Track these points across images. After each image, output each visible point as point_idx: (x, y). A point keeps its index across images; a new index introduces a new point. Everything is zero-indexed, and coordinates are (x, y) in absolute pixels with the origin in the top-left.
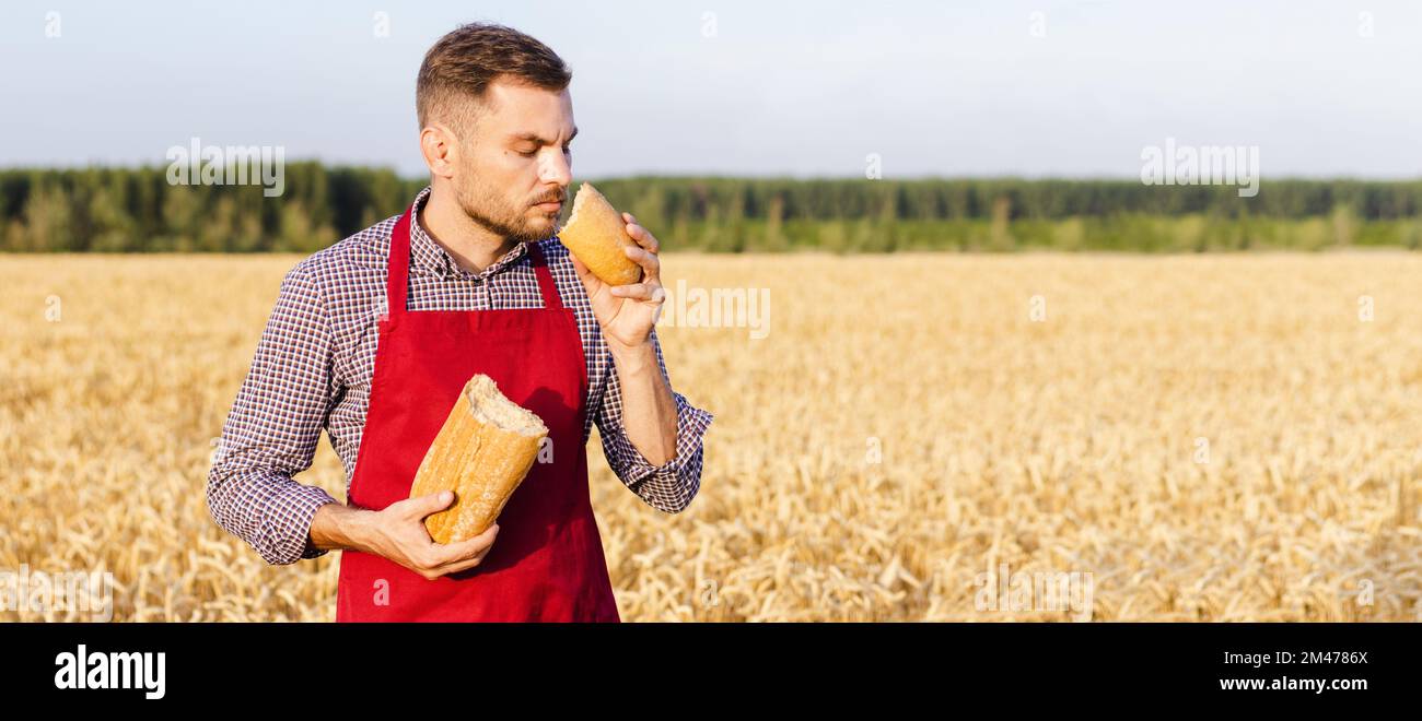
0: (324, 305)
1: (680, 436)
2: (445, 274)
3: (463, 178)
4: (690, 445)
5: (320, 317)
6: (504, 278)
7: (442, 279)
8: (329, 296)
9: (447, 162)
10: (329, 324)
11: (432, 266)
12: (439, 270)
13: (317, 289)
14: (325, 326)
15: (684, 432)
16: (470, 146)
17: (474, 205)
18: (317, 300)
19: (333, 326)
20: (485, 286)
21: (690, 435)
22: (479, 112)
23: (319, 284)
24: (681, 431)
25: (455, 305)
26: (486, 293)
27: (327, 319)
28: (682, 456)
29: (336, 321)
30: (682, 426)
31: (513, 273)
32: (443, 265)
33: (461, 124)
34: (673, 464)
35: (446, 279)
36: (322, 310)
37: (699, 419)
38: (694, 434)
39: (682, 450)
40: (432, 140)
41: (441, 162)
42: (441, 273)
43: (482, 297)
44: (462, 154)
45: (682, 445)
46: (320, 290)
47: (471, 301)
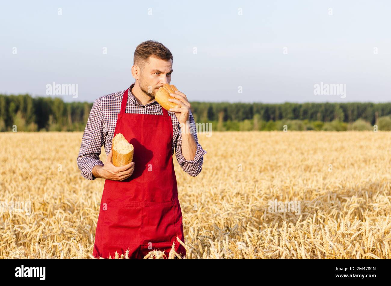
0: (102, 108)
1: (196, 155)
2: (135, 104)
3: (140, 80)
4: (198, 158)
5: (101, 111)
6: (151, 107)
7: (134, 106)
8: (103, 106)
9: (137, 75)
10: (103, 113)
11: (132, 102)
12: (134, 103)
13: (101, 104)
14: (102, 114)
15: (197, 154)
16: (143, 72)
17: (143, 87)
18: (100, 107)
19: (104, 114)
20: (146, 108)
21: (199, 155)
22: (145, 63)
23: (101, 103)
24: (196, 153)
25: (137, 112)
26: (146, 110)
27: (102, 112)
28: (195, 160)
29: (105, 113)
30: (197, 152)
31: (154, 106)
32: (135, 102)
33: (141, 66)
34: (192, 161)
35: (135, 106)
36: (101, 109)
37: (202, 152)
38: (200, 155)
39: (195, 158)
40: (135, 69)
41: (136, 75)
42: (134, 104)
43: (145, 111)
44: (141, 73)
45: (196, 157)
46: (102, 104)
47: (142, 111)
